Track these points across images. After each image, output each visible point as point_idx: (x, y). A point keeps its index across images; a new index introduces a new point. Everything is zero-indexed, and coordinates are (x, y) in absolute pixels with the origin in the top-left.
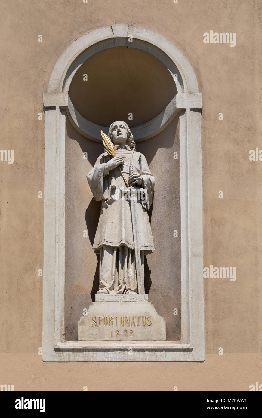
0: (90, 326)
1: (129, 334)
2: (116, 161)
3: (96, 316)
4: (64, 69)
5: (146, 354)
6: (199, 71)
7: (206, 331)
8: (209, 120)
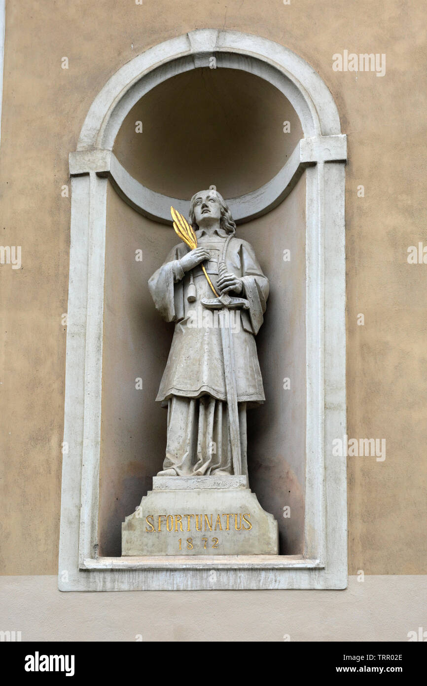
0: (141, 531)
1: (211, 543)
2: (196, 255)
3: (153, 514)
4: (107, 110)
5: (240, 578)
6: (342, 98)
7: (349, 537)
8: (359, 178)
